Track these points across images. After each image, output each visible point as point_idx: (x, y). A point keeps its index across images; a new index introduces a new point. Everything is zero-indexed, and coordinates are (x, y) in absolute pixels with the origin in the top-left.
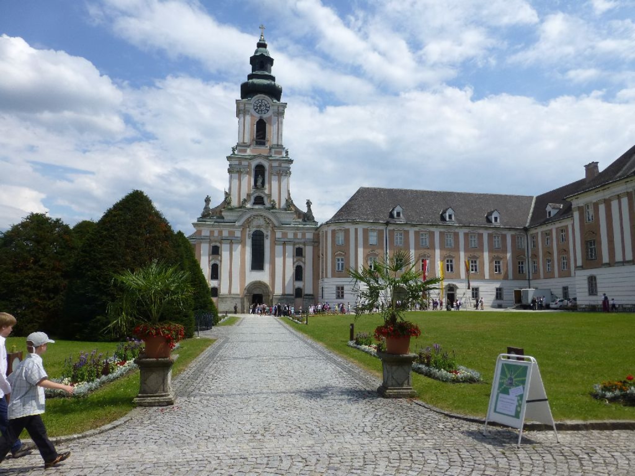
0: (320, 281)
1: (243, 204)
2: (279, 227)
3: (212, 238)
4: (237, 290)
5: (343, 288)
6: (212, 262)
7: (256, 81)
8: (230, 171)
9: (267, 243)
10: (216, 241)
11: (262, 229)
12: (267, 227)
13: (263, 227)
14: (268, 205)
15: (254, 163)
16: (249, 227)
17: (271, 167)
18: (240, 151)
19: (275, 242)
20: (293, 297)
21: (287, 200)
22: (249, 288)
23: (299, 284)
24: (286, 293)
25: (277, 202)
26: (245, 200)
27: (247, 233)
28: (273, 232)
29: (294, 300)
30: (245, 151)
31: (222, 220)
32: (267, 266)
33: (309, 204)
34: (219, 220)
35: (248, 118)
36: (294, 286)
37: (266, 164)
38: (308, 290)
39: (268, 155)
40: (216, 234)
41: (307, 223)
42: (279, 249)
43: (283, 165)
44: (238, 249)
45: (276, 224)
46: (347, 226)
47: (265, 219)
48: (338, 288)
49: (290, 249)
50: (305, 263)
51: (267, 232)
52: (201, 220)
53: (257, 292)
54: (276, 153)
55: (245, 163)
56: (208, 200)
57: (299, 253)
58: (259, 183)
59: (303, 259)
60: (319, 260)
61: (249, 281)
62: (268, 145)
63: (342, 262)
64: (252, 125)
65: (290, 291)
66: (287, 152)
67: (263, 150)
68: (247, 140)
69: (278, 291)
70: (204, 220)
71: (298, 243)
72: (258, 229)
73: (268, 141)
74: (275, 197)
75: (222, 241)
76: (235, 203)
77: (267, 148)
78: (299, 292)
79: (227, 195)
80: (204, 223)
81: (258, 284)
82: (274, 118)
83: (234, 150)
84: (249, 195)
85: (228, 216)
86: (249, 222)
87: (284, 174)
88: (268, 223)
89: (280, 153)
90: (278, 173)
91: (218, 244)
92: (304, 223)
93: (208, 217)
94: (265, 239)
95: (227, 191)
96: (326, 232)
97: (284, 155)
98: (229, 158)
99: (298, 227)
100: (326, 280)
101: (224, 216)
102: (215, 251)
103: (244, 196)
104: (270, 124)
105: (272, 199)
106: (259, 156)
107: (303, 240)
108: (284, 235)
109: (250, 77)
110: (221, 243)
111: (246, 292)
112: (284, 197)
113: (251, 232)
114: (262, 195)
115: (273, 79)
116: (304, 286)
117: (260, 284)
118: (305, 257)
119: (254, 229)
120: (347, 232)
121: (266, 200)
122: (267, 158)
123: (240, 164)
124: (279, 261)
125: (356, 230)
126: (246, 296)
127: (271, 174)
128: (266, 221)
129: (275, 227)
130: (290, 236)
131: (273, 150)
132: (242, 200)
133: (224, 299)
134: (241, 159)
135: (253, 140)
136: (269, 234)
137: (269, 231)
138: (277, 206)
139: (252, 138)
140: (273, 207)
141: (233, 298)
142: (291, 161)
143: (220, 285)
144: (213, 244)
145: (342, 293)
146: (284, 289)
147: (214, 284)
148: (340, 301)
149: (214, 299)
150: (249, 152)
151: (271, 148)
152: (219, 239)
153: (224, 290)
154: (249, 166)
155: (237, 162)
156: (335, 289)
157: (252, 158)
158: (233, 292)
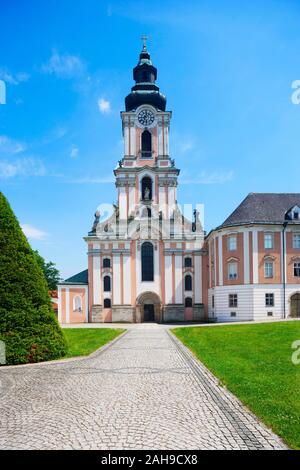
0: (210, 290)
3: (103, 251)
4: (129, 300)
5: (236, 296)
6: (104, 275)
7: (139, 92)
8: (117, 185)
9: (156, 255)
10: (106, 254)
11: (151, 241)
15: (141, 176)
17: (158, 178)
18: (127, 164)
19: (164, 253)
20: (183, 306)
22: (140, 298)
23: (188, 294)
24: (177, 302)
27: (137, 244)
28: (162, 243)
29: (184, 309)
30: (131, 164)
32: (157, 277)
35: (133, 130)
36: (183, 295)
37: (153, 176)
38: (198, 299)
39: (155, 166)
40: (107, 247)
42: (168, 259)
43: (169, 176)
44: (128, 260)
46: (240, 230)
48: (231, 296)
49: (179, 260)
50: (194, 273)
51: (156, 243)
53: (148, 302)
54: (162, 164)
55: (132, 176)
57: (188, 263)
58: (147, 195)
59: (192, 269)
60: (208, 270)
61: (138, 293)
62: (154, 156)
64: (137, 136)
65: (179, 300)
66: (173, 163)
67: (150, 162)
68: (133, 153)
69: (168, 300)
71: (187, 253)
72: (147, 241)
73: (154, 152)
75: (113, 253)
77: (153, 160)
78: (188, 302)
80: (94, 237)
81: (149, 295)
82: (159, 129)
83: (120, 163)
87: (171, 185)
89: (166, 164)
90: (165, 184)
91: (109, 257)
94: (154, 250)
95: (116, 204)
96: (217, 238)
97: (169, 165)
98: (116, 172)
100: (217, 288)
102: (107, 264)
104: (156, 135)
106: (146, 167)
107: (191, 251)
108: (173, 245)
109: (133, 89)
110: (112, 256)
111: (137, 302)
113: (141, 244)
115: (158, 89)
116: (194, 295)
117: (151, 295)
118: (194, 267)
119: (143, 241)
120: (240, 236)
122: (155, 169)
123: (127, 177)
124: (168, 271)
125: (251, 233)
126: (137, 306)
127: (158, 185)
130: (179, 246)
131: (159, 161)
133: (117, 310)
134: (128, 172)
135: (139, 152)
136: (158, 244)
137: (158, 242)
139: (138, 150)
141: (125, 308)
142: (177, 171)
143: (112, 296)
144: (104, 257)
145: (236, 300)
146: (173, 298)
147: (107, 295)
148: (233, 309)
149: (107, 310)
150: (135, 164)
151: (157, 159)
152: (109, 252)
153: (116, 301)
154: (136, 178)
155: (123, 176)
156: (227, 297)
157: (138, 170)
158: (125, 303)
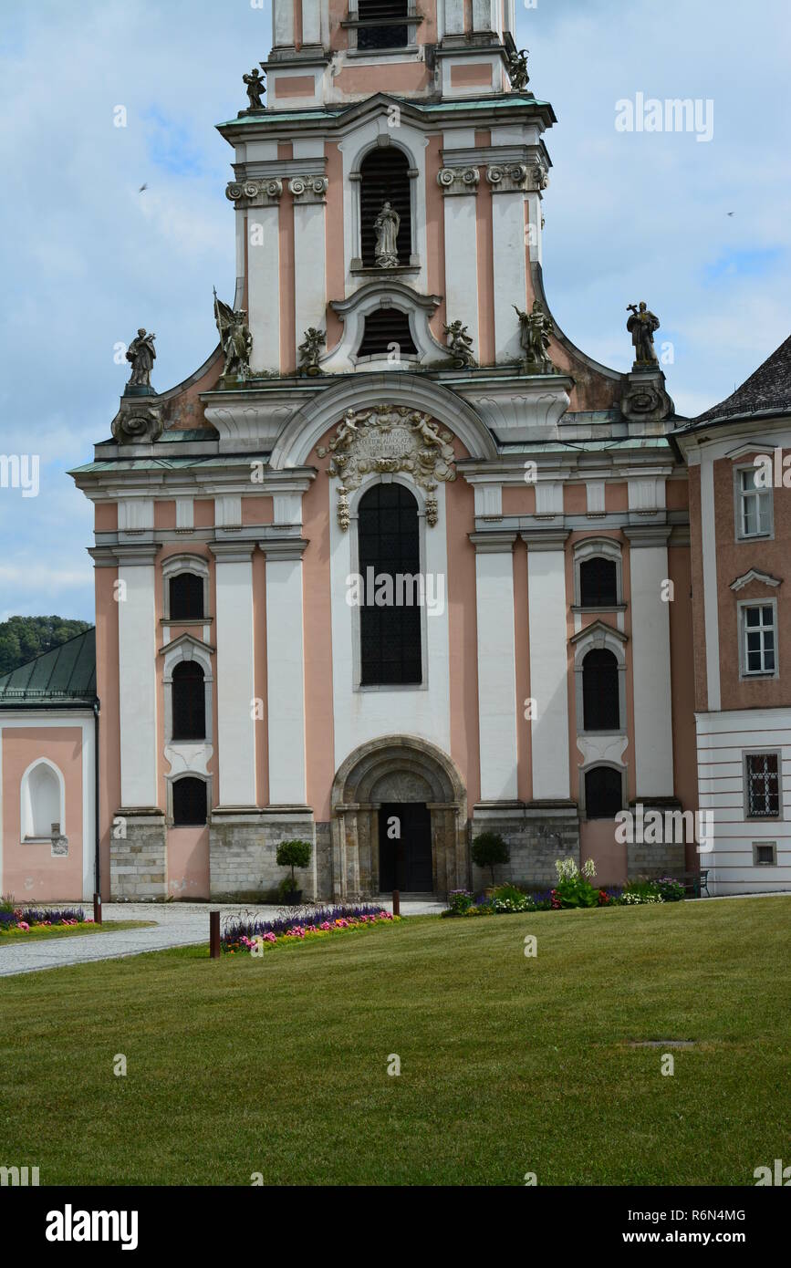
1: (306, 356)
2: (483, 461)
3: (168, 539)
4: (295, 785)
6: (174, 657)
8: (241, 199)
9: (434, 548)
10: (185, 556)
11: (406, 479)
12: (428, 463)
13: (410, 464)
14: (429, 352)
15: (353, 147)
16: (340, 469)
17: (441, 152)
18: (282, 88)
19: (473, 542)
20: (573, 812)
21: (524, 320)
22: (352, 773)
23: (602, 748)
24: (539, 794)
25: (474, 330)
26: (316, 339)
27: (333, 499)
28: (461, 487)
29: (577, 828)
30: (308, 86)
31: (209, 447)
33: (642, 326)
34: (196, 448)
36: (574, 754)
37: (416, 146)
38: (651, 776)
39: (426, 93)
40: (185, 517)
41: (633, 429)
43: (499, 138)
44: (287, 581)
45: (475, 446)
47: (415, 422)
49: (549, 569)
50: (627, 639)
51: (431, 492)
52: (111, 452)
53: (398, 793)
54: (463, 76)
55: (308, 149)
56: (142, 352)
57: (597, 586)
58: (387, 248)
59: (620, 617)
61: (350, 738)
62: (418, 39)
65: (554, 782)
67: (400, 72)
68: (316, 28)
69: (496, 783)
70: (125, 451)
71: (594, 540)
72: (387, 479)
73: (418, 21)
74: (463, 308)
75: (214, 548)
76: (269, 355)
77: (413, 59)
78: (603, 790)
79: (231, 319)
80: (124, 466)
81: (400, 756)
83: (254, 86)
84: (335, 313)
85: (233, 423)
86: (337, 445)
87: (506, 184)
88: (433, 445)
89: (484, 74)
90: (475, 184)
91: (196, 568)
92: (617, 430)
93: (144, 439)
94: (422, 522)
95: (229, 301)
96: (696, 471)
99: (582, 455)
101: (218, 428)
102: (187, 601)
103: (311, 317)
105: (450, 321)
106: (379, 105)
107: (614, 522)
108: (519, 493)
110: (209, 559)
111: (338, 795)
113: (352, 500)
114: (401, 303)
116: (630, 754)
117: (410, 756)
118: (626, 606)
119: (368, 480)
121: (421, 328)
122: (416, 109)
123: (286, 160)
126: (340, 814)
127: (440, 191)
128: (418, 433)
129: (469, 460)
130: (550, 501)
131: (446, 66)
132: (300, 340)
133: (236, 836)
134: (285, 130)
135: (345, 26)
136: (441, 495)
137: (442, 487)
138: (477, 353)
139: (341, 17)
140: (457, 358)
141: (273, 825)
142: (544, 116)
143: (214, 764)
144: (176, 568)
146: (525, 773)
147: (190, 758)
149: (190, 836)
150: (325, 89)
151: (435, 55)
152: (198, 542)
153: (234, 790)
154: (329, 161)
155: (268, 151)
157: (342, 118)
158: (276, 798)
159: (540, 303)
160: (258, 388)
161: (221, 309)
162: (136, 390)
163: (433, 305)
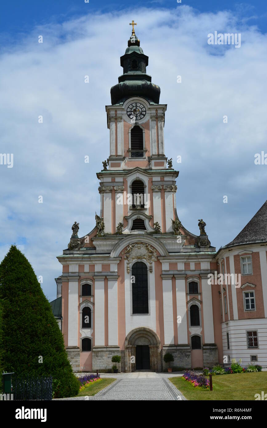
0: (224, 326)
1: (119, 229)
2: (165, 256)
3: (82, 275)
4: (115, 340)
5: (255, 333)
6: (83, 306)
7: (128, 83)
8: (101, 191)
9: (152, 278)
10: (87, 279)
11: (144, 261)
12: (150, 257)
13: (145, 257)
14: (150, 229)
15: (130, 179)
16: (127, 258)
17: (152, 182)
18: (113, 166)
19: (162, 276)
20: (189, 348)
21: (174, 222)
22: (130, 337)
23: (195, 331)
24: (180, 342)
25: (161, 224)
26: (121, 225)
27: (126, 265)
28: (159, 263)
29: (190, 352)
30: (119, 165)
31: (93, 252)
32: (152, 304)
33: (202, 225)
34: (90, 252)
35: (121, 125)
36: (189, 332)
37: (145, 179)
38: (209, 338)
39: (148, 168)
40: (87, 269)
41: (201, 249)
42: (167, 284)
43: (166, 179)
44: (114, 287)
45: (162, 253)
46: (255, 250)
47: (147, 247)
48: (249, 333)
49: (181, 284)
50: (201, 302)
51: (150, 264)
52: (68, 252)
53: (142, 342)
54: (156, 164)
55: (119, 179)
56: (75, 228)
57: (193, 289)
59: (199, 297)
60: (220, 297)
61: (129, 329)
62: (146, 155)
63: (252, 298)
64: (126, 133)
65: (184, 340)
66: (170, 163)
67: (141, 163)
68: (121, 152)
69: (168, 340)
70: (71, 252)
71: (192, 276)
72: (139, 261)
73: (146, 151)
74: (158, 219)
75: (94, 277)
76: (109, 229)
77: (145, 160)
78: (196, 342)
79: (99, 220)
80: (72, 256)
81: (143, 333)
82: (152, 124)
83: (105, 164)
84: (126, 219)
85: (100, 245)
86: (127, 252)
87: (168, 190)
88: (152, 252)
89: (162, 164)
90: (160, 189)
91: (89, 282)
92: (197, 250)
93: (77, 249)
94: (149, 272)
95: (99, 215)
96: (228, 258)
97: (167, 166)
98: (99, 175)
99: (190, 256)
100: (231, 323)
101: (96, 247)
102: (87, 291)
103: (119, 220)
104: (148, 129)
105: (155, 222)
106: (137, 170)
107: (197, 273)
108: (173, 266)
109: (121, 79)
110: (93, 280)
111: (127, 343)
112: (170, 218)
113: (131, 265)
114: (142, 217)
115: (149, 79)
116: (203, 332)
117: (145, 333)
118: (201, 294)
119: (135, 261)
120: (255, 256)
121: (147, 223)
122: (146, 172)
123: (113, 181)
124: (167, 296)
126: (127, 348)
127: (152, 191)
128: (148, 249)
129: (161, 256)
130: (181, 267)
131: (153, 162)
132: (117, 225)
133: (100, 354)
134: (112, 174)
135: (128, 151)
136: (153, 265)
137: (154, 263)
138: (162, 230)
139: (127, 149)
140: (157, 231)
141: (110, 351)
142: (176, 174)
143: (93, 334)
144: (84, 282)
145: (256, 340)
146: (176, 338)
147: (87, 333)
148: (254, 352)
149: (87, 354)
150: (123, 166)
151: (150, 159)
152: (90, 275)
153: (99, 342)
154: (124, 182)
155: (109, 180)
156: (245, 335)
157: (128, 172)
158: (110, 344)
159: (177, 218)
160: (107, 237)
161: (97, 217)
162: (74, 237)
163: (151, 218)
